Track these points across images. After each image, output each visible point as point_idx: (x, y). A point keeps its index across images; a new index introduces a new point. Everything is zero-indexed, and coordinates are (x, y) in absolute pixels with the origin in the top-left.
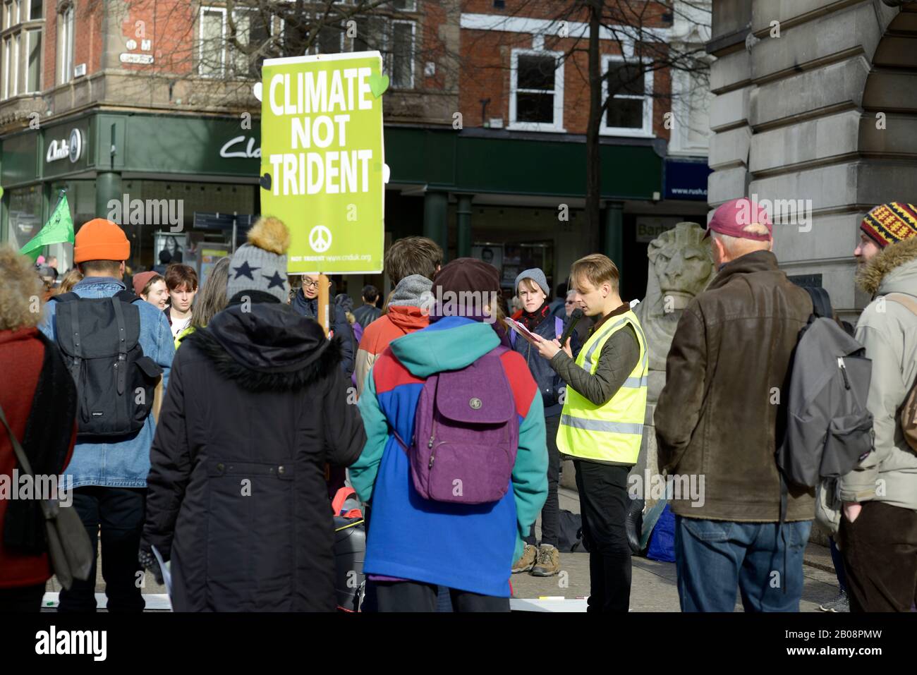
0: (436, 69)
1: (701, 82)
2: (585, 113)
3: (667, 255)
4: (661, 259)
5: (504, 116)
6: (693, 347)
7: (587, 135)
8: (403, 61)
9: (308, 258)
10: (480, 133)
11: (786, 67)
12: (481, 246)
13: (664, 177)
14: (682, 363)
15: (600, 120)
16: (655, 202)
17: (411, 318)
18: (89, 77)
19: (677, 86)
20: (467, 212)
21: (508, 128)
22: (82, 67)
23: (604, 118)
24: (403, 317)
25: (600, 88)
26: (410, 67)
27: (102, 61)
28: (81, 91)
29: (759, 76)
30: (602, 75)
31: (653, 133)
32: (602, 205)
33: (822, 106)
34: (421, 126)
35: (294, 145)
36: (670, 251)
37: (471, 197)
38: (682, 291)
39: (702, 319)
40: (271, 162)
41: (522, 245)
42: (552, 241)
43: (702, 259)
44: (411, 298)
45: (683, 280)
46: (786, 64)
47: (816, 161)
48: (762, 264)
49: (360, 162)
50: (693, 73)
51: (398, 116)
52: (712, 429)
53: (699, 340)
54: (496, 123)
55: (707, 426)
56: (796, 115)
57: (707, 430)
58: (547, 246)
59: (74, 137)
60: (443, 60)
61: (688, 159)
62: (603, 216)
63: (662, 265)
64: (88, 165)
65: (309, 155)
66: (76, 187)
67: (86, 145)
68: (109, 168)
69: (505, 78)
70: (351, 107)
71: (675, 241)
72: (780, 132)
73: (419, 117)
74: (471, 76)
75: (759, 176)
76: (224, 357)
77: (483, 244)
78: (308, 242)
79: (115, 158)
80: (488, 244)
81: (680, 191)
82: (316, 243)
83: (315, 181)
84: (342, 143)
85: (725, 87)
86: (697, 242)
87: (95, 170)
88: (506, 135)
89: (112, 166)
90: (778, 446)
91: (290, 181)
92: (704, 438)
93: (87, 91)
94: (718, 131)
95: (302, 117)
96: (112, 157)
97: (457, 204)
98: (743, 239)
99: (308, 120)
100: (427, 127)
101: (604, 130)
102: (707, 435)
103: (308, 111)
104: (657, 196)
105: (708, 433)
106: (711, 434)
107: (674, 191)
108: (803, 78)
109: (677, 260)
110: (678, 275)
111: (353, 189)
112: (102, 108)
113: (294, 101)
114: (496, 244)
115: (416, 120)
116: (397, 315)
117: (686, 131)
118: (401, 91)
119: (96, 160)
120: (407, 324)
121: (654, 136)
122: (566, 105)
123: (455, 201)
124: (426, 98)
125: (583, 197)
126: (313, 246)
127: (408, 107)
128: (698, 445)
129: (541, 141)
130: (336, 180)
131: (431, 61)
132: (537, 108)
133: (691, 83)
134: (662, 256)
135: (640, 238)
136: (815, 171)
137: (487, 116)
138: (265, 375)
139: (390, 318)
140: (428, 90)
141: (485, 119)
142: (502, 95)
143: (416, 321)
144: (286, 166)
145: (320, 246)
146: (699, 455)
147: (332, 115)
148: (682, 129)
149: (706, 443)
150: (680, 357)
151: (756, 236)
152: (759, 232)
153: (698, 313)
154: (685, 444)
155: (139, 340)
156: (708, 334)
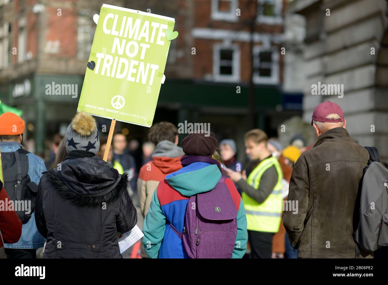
6: (300, 179)
9: (108, 110)
14: (295, 187)
17: (164, 163)
24: (160, 162)
35: (113, 51)
39: (306, 164)
40: (97, 56)
44: (163, 153)
49: (150, 70)
52: (316, 221)
53: (304, 175)
55: (313, 219)
57: (313, 222)
65: (121, 58)
70: (152, 41)
76: (65, 188)
78: (111, 102)
82: (115, 104)
83: (121, 72)
84: (142, 57)
90: (355, 230)
91: (106, 68)
92: (312, 226)
95: (121, 39)
98: (326, 122)
99: (124, 41)
102: (313, 224)
103: (125, 36)
105: (314, 223)
111: (144, 81)
113: (118, 29)
116: (156, 162)
126: (113, 105)
128: (309, 230)
130: (134, 75)
138: (86, 198)
143: (166, 164)
144: (106, 61)
145: (117, 106)
146: (310, 235)
147: (139, 43)
149: (313, 229)
150: (293, 184)
151: (333, 120)
152: (334, 118)
153: (304, 160)
154: (301, 230)
155: (28, 173)
156: (310, 172)
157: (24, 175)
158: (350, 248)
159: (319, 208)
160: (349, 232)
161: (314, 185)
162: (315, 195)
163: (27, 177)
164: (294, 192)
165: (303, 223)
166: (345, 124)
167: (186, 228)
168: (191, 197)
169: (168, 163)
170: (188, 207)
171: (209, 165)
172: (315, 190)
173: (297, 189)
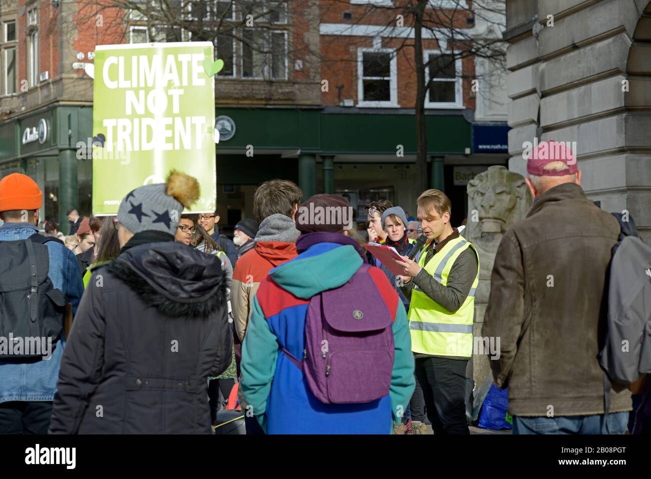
0: (303, 64)
1: (498, 65)
2: (414, 93)
3: (482, 191)
4: (478, 194)
5: (354, 97)
7: (415, 108)
8: (278, 59)
10: (338, 110)
11: (565, 46)
12: (341, 193)
13: (473, 137)
15: (424, 96)
16: (467, 156)
17: (276, 251)
18: (50, 81)
19: (479, 70)
20: (331, 168)
21: (358, 106)
22: (45, 74)
23: (427, 95)
24: (269, 250)
25: (424, 72)
26: (284, 64)
27: (59, 69)
28: (45, 92)
29: (545, 54)
30: (424, 63)
31: (464, 105)
32: (429, 160)
33: (595, 73)
34: (294, 107)
36: (485, 188)
37: (332, 157)
38: (495, 218)
40: (104, 125)
41: (371, 191)
42: (392, 187)
43: (509, 193)
44: (274, 234)
45: (495, 210)
46: (566, 43)
47: (591, 116)
48: (569, 194)
50: (492, 59)
51: (277, 100)
52: (537, 336)
54: (349, 103)
55: (532, 334)
56: (575, 81)
57: (532, 338)
58: (389, 191)
59: (41, 125)
60: (307, 57)
61: (489, 123)
62: (430, 166)
63: (478, 199)
64: (52, 145)
66: (45, 162)
67: (50, 130)
68: (67, 146)
69: (354, 70)
70: (185, 83)
71: (487, 181)
72: (564, 94)
73: (293, 100)
74: (329, 68)
75: (547, 129)
77: (343, 191)
79: (72, 139)
80: (346, 191)
81: (484, 147)
83: (149, 140)
84: (176, 110)
85: (518, 65)
86: (505, 181)
87: (58, 148)
88: (356, 111)
89: (70, 145)
92: (530, 346)
93: (49, 91)
94: (514, 98)
95: (136, 91)
96: (70, 139)
97: (322, 163)
98: (544, 176)
99: (142, 92)
100: (299, 107)
101: (428, 104)
102: (532, 343)
104: (468, 151)
105: (534, 341)
106: (536, 341)
107: (480, 147)
108: (580, 53)
109: (490, 194)
110: (491, 206)
111: (187, 146)
112: (61, 103)
114: (352, 191)
115: (290, 102)
116: (263, 249)
117: (487, 102)
118: (279, 82)
119: (58, 141)
120: (274, 256)
121: (464, 108)
122: (399, 88)
123: (321, 160)
124: (297, 86)
125: (414, 154)
127: (283, 93)
128: (526, 352)
129: (381, 115)
131: (299, 59)
132: (378, 90)
133: (490, 67)
134: (478, 192)
135: (457, 182)
136: (592, 123)
137: (341, 97)
139: (258, 252)
140: (299, 80)
141: (340, 100)
142: (352, 82)
143: (280, 254)
146: (527, 361)
148: (485, 101)
149: (532, 350)
150: (498, 277)
151: (554, 172)
152: (557, 169)
153: (513, 239)
154: (513, 354)
155: (49, 275)
156: (524, 257)
157: (42, 278)
158: (594, 379)
159: (541, 315)
160: (591, 353)
161: (532, 279)
162: (533, 294)
163: (47, 280)
164: (500, 291)
165: (516, 341)
166: (580, 178)
167: (308, 351)
168: (313, 298)
169: (284, 251)
170: (307, 316)
171: (338, 247)
172: (533, 286)
173: (505, 285)
